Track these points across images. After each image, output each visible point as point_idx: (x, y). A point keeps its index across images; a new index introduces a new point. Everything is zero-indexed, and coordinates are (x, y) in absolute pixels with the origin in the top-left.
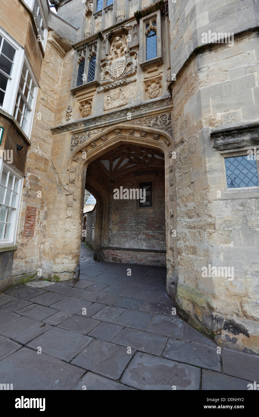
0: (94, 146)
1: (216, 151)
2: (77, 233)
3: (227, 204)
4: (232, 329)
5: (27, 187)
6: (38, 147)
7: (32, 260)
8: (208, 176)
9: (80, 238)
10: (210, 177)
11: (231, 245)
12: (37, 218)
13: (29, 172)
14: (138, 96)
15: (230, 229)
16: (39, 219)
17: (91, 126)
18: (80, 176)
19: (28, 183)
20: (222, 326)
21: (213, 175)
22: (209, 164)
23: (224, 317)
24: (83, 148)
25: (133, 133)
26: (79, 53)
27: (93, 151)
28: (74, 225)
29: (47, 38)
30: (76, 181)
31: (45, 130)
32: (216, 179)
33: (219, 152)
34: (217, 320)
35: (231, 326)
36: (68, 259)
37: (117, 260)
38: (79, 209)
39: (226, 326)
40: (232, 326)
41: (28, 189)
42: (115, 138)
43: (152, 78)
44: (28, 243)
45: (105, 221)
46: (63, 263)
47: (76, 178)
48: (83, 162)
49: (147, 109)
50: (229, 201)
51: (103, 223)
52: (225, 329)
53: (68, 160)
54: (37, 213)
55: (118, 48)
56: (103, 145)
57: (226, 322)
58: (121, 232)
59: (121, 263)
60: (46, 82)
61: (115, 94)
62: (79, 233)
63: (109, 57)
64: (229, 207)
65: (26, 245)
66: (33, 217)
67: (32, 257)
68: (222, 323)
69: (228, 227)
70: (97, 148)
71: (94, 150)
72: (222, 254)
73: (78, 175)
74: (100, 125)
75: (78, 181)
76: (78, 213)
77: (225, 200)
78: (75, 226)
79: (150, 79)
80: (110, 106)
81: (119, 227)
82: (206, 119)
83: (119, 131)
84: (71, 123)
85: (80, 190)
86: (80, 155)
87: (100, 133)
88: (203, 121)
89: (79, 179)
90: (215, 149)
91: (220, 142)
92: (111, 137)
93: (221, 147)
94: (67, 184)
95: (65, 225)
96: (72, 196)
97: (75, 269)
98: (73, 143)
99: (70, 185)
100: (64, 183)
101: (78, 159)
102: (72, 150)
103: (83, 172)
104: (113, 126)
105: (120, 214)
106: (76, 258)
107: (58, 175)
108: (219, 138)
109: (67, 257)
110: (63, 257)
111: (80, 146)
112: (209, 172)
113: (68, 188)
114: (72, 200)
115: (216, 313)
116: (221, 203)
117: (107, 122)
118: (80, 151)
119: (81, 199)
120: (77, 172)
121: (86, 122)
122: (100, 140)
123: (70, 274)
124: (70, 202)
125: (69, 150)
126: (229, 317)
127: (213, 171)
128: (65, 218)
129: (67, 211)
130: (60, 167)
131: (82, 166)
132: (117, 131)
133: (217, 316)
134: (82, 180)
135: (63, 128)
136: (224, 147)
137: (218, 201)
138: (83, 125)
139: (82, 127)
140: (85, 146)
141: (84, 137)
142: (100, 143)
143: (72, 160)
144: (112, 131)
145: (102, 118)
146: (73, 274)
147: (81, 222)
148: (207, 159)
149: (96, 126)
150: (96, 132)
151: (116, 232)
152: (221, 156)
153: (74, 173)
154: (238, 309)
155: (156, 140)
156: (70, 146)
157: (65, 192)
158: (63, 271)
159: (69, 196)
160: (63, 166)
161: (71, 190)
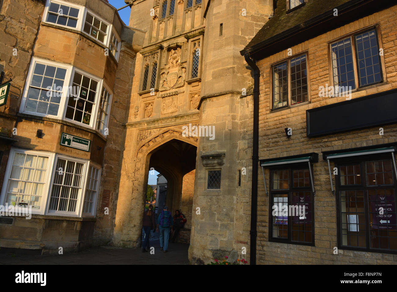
0: (154, 142)
2: (140, 212)
3: (204, 198)
5: (104, 175)
6: (112, 142)
7: (106, 231)
11: (204, 220)
12: (110, 199)
13: (105, 163)
14: (184, 105)
16: (112, 199)
17: (151, 126)
18: (144, 165)
19: (104, 172)
21: (200, 181)
23: (196, 257)
24: (146, 143)
26: (145, 58)
27: (153, 145)
28: (138, 205)
29: (120, 49)
30: (141, 169)
31: (118, 127)
33: (205, 167)
34: (194, 259)
36: (132, 231)
38: (142, 192)
41: (104, 177)
43: (195, 91)
44: (104, 217)
46: (128, 234)
47: (140, 167)
48: (147, 153)
49: (189, 118)
50: (205, 196)
53: (135, 152)
54: (111, 194)
55: (174, 59)
56: (161, 141)
60: (119, 86)
61: (169, 102)
62: (142, 211)
63: (167, 67)
65: (103, 218)
66: (108, 198)
67: (106, 228)
68: (196, 260)
70: (157, 143)
71: (155, 145)
73: (143, 165)
74: (158, 126)
75: (142, 169)
76: (142, 195)
79: (194, 92)
80: (165, 112)
81: (188, 208)
82: (202, 146)
83: (172, 131)
84: (137, 122)
85: (143, 177)
86: (145, 148)
87: (158, 132)
88: (201, 147)
89: (142, 167)
90: (203, 166)
91: (205, 162)
92: (166, 135)
93: (205, 165)
94: (133, 172)
95: (131, 204)
96: (137, 182)
97: (138, 240)
98: (139, 138)
99: (136, 172)
100: (131, 171)
101: (142, 151)
102: (138, 144)
103: (147, 162)
104: (167, 128)
105: (190, 195)
106: (138, 231)
107: (127, 165)
108: (204, 160)
109: (132, 230)
110: (129, 230)
111: (144, 141)
112: (199, 179)
113: (134, 175)
114: (137, 185)
115: (194, 256)
116: (202, 197)
117: (163, 125)
118: (144, 145)
119: (144, 184)
120: (142, 162)
121: (148, 123)
122: (158, 137)
123: (134, 243)
124: (135, 187)
125: (136, 145)
126: (198, 257)
127: (200, 178)
128: (131, 200)
129: (133, 194)
130: (129, 158)
131: (145, 157)
132: (170, 131)
133: (194, 257)
134: (146, 169)
135: (132, 125)
136: (206, 165)
137: (201, 196)
138: (146, 125)
139: (145, 126)
140: (147, 141)
141: (146, 134)
142: (159, 139)
143: (138, 152)
144: (167, 132)
145: (159, 122)
146: (136, 243)
147: (143, 202)
148: (199, 171)
149: (155, 127)
150: (155, 131)
151: (185, 213)
152: (206, 170)
153: (140, 163)
154: (202, 253)
155: (196, 142)
156: (136, 141)
157: (132, 179)
158: (128, 240)
159: (135, 181)
160: (131, 157)
161: (136, 177)
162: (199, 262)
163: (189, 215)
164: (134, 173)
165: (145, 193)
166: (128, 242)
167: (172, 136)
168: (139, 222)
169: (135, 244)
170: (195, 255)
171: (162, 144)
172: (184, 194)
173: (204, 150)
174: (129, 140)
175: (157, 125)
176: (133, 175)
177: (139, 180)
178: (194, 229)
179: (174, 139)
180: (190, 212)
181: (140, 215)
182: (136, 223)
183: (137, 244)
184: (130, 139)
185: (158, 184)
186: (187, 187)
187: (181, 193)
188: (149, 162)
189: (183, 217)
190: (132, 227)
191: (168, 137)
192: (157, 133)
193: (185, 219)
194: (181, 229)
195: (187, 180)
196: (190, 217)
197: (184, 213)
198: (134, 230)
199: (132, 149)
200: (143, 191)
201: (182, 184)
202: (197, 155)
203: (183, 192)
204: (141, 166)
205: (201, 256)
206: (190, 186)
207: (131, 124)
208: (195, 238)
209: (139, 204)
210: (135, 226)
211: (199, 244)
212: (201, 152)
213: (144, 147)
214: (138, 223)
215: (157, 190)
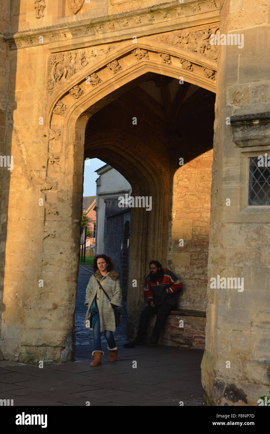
0: (95, 83)
1: (236, 147)
2: (67, 270)
3: (241, 229)
4: (232, 396)
8: (223, 186)
9: (74, 280)
10: (226, 188)
15: (241, 265)
17: (86, 39)
18: (71, 147)
20: (222, 394)
21: (229, 185)
22: (227, 168)
23: (225, 382)
24: (73, 88)
25: (170, 59)
27: (94, 92)
28: (61, 253)
30: (62, 158)
32: (232, 191)
33: (239, 149)
34: (218, 386)
35: (231, 392)
36: (50, 320)
37: (181, 341)
38: (70, 219)
39: (227, 393)
40: (233, 392)
42: (136, 67)
45: (154, 239)
46: (40, 329)
47: (61, 152)
48: (77, 115)
49: (190, 13)
50: (244, 225)
51: (151, 245)
52: (225, 396)
53: (44, 112)
56: (113, 80)
57: (227, 387)
58: (196, 271)
59: (192, 348)
62: (71, 269)
64: (243, 234)
68: (223, 389)
69: (239, 263)
70: (102, 87)
71: (97, 90)
72: (229, 300)
73: (67, 146)
74: (104, 39)
75: (66, 158)
76: (69, 227)
77: (240, 223)
78: (62, 255)
81: (191, 256)
82: (230, 90)
83: (143, 52)
84: (45, 31)
85: (70, 177)
86: (69, 101)
87: (104, 56)
88: (228, 93)
89: (67, 153)
90: (234, 145)
91: (239, 134)
92: (128, 63)
93: (241, 143)
94: (44, 167)
95: (43, 251)
96: (54, 192)
97: (65, 341)
98: (52, 73)
99: (50, 166)
100: (38, 164)
101: (64, 109)
102: (50, 90)
103: (78, 138)
104: (128, 43)
105: (194, 221)
106: (65, 320)
107: (26, 147)
108: (238, 129)
109: (49, 317)
110: (42, 318)
111: (67, 83)
112: (225, 179)
113: (47, 176)
114: (54, 201)
115: (218, 378)
116: (235, 227)
117: (116, 34)
118: (67, 93)
119: (73, 198)
120: (65, 139)
121: (76, 30)
122: (106, 70)
123: (55, 350)
124: (51, 205)
125: (45, 92)
126: (230, 381)
127: (229, 178)
128: (42, 240)
129: (46, 224)
130: (28, 128)
131: (73, 124)
132: (137, 52)
133: (218, 380)
134: (76, 156)
135: (31, 38)
136: (244, 142)
137: (232, 225)
138: (69, 36)
139: (69, 39)
140: (76, 82)
141: (73, 61)
142: (107, 76)
143: (52, 113)
144: (130, 53)
145: (107, 26)
146: (61, 350)
147: (74, 245)
148: (224, 159)
149: (95, 41)
150: (96, 52)
151: (183, 270)
152: (243, 155)
153: (59, 143)
154: (240, 371)
155: (210, 80)
156: (46, 81)
157: (41, 184)
158: (40, 344)
159: (50, 191)
160: (34, 127)
161: (52, 179)
162: (232, 394)
163: (194, 274)
164: (45, 169)
165: (77, 221)
166: (41, 348)
167: (145, 63)
168: (67, 297)
169: (59, 352)
170: (221, 376)
171: (117, 87)
172: (179, 218)
173: (235, 101)
174: (26, 81)
175: (100, 36)
176: (43, 174)
177: (61, 186)
178: (217, 311)
179: (149, 73)
180: (195, 266)
181: (68, 279)
182: (57, 300)
183: (63, 352)
184: (29, 79)
185: (99, 195)
186: (185, 202)
187: (170, 219)
188: (83, 139)
189: (172, 281)
190: (49, 310)
191: (134, 68)
192: (101, 58)
193: (178, 282)
194: (172, 312)
195: (185, 182)
196: (195, 279)
197: (179, 270)
198: (55, 316)
199: (36, 104)
200: (72, 216)
201: (172, 194)
202: (216, 115)
203: (174, 215)
204: (64, 148)
205: (237, 379)
206: (195, 198)
207: (28, 36)
208: (219, 332)
209: (61, 250)
210: (55, 307)
211: (230, 347)
212: (230, 107)
213: (68, 97)
214: (63, 299)
215: (97, 211)
